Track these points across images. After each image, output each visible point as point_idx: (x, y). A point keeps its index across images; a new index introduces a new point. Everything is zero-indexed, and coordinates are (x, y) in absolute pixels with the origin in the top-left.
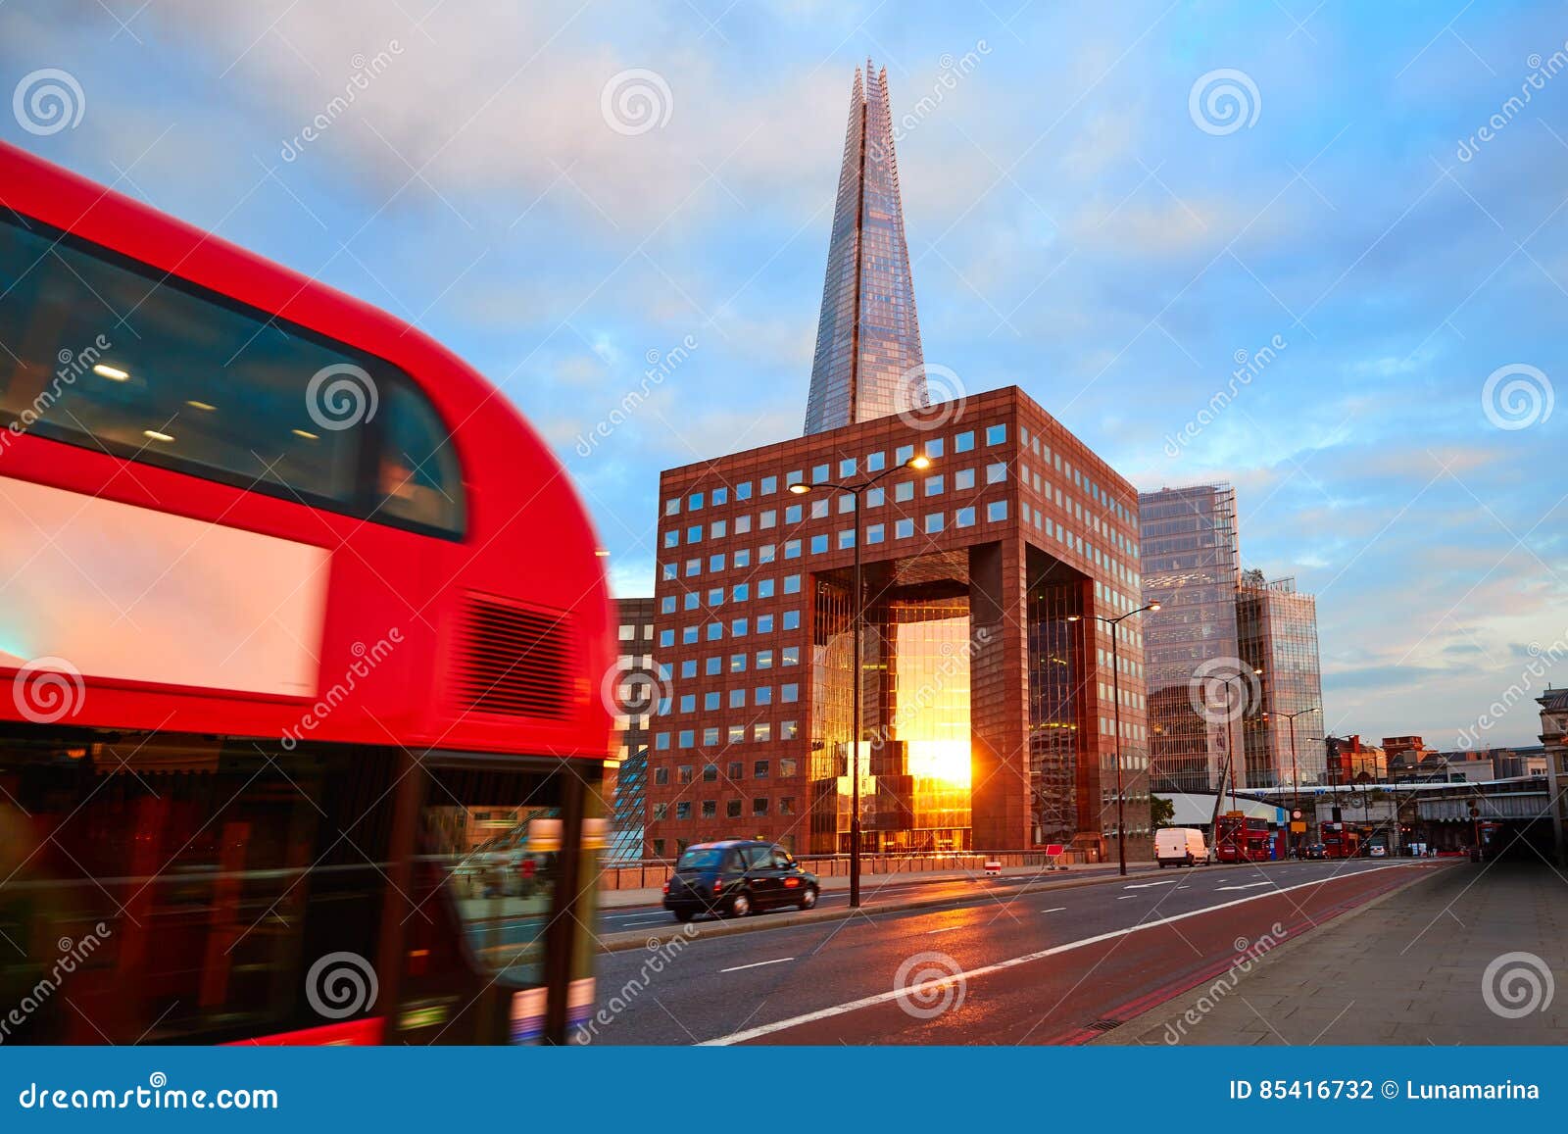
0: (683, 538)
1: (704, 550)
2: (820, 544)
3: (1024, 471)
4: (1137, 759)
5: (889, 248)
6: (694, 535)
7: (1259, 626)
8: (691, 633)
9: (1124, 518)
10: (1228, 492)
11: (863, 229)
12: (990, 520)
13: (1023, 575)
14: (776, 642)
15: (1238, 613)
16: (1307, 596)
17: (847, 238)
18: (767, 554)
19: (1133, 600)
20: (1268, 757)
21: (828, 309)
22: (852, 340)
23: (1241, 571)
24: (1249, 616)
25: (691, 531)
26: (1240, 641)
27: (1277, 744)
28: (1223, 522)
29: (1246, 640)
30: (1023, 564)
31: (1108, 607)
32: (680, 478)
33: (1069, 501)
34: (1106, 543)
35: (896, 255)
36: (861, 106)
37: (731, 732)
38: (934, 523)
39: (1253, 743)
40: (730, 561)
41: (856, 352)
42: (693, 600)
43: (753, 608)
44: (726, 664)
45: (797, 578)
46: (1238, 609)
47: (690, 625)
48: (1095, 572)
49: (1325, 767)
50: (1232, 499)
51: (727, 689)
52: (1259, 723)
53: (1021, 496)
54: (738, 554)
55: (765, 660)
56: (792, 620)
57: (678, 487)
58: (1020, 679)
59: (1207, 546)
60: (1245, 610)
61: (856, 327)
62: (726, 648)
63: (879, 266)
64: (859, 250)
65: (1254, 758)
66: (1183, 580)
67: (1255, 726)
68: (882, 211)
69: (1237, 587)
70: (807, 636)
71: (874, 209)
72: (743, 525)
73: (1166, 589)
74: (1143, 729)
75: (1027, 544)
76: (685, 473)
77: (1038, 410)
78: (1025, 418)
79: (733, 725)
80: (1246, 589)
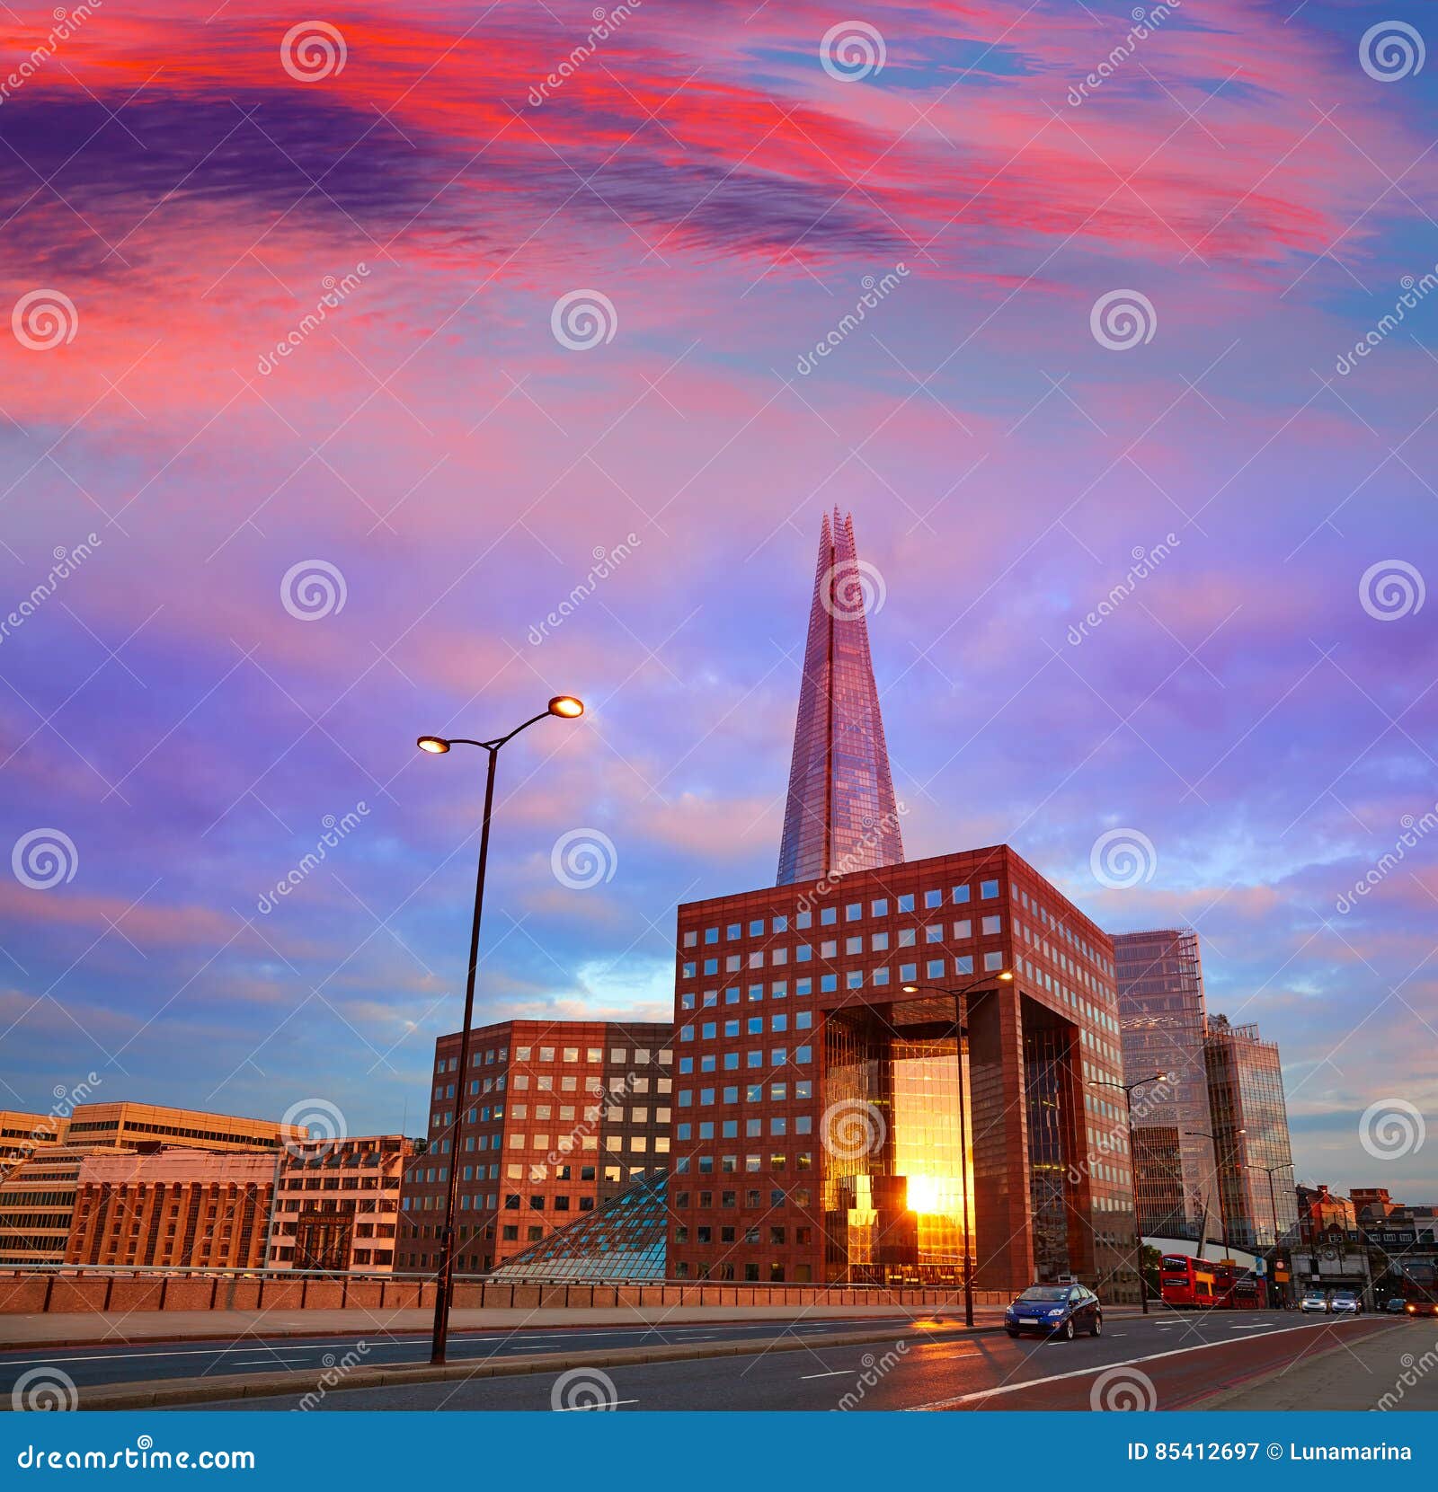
0: (700, 970)
1: (719, 982)
2: (829, 983)
3: (1016, 925)
4: (1123, 1203)
5: (858, 681)
6: (711, 967)
7: (1227, 1072)
8: (708, 1062)
9: (1102, 967)
10: (1191, 938)
11: (835, 663)
12: (986, 970)
13: (1019, 1023)
14: (789, 1075)
15: (1206, 1058)
16: (1270, 1043)
17: (818, 670)
18: (780, 989)
19: (1114, 1047)
20: (1241, 1204)
21: (802, 737)
22: (826, 767)
23: (1207, 1016)
24: (1217, 1061)
25: (707, 963)
26: (1210, 1087)
27: (1251, 1194)
28: (1188, 967)
29: (1216, 1085)
30: (1018, 1013)
31: (1093, 1053)
32: (696, 912)
33: (1054, 951)
34: (1088, 991)
35: (865, 688)
36: (830, 549)
37: (748, 1160)
38: (935, 969)
39: (1226, 1191)
40: (744, 994)
41: (829, 779)
42: (710, 1031)
43: (767, 1041)
44: (742, 1094)
45: (808, 1015)
46: (1206, 1054)
47: (707, 1054)
48: (1080, 1020)
49: (1297, 1217)
50: (1195, 944)
51: (744, 1118)
52: (1232, 1169)
53: (1015, 947)
54: (752, 988)
55: (778, 1092)
56: (804, 1054)
57: (695, 920)
58: (1019, 1123)
59: (1175, 990)
60: (1213, 1055)
61: (830, 755)
62: (742, 1079)
63: (849, 698)
64: (831, 682)
65: (1228, 1205)
66: (1153, 1022)
67: (1227, 1172)
68: (851, 646)
69: (1204, 1032)
70: (818, 1071)
71: (844, 644)
72: (756, 961)
73: (1136, 1030)
74: (1127, 1173)
75: (1021, 993)
76: (701, 908)
77: (1025, 867)
78: (1014, 874)
79: (751, 1153)
80: (1212, 1034)
